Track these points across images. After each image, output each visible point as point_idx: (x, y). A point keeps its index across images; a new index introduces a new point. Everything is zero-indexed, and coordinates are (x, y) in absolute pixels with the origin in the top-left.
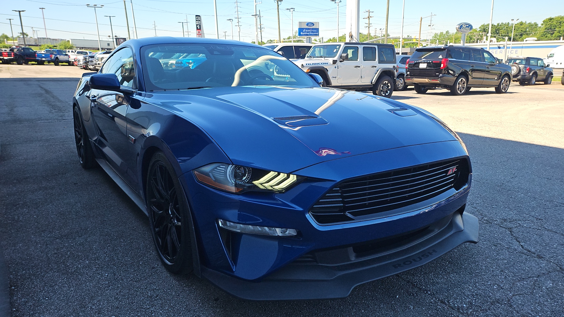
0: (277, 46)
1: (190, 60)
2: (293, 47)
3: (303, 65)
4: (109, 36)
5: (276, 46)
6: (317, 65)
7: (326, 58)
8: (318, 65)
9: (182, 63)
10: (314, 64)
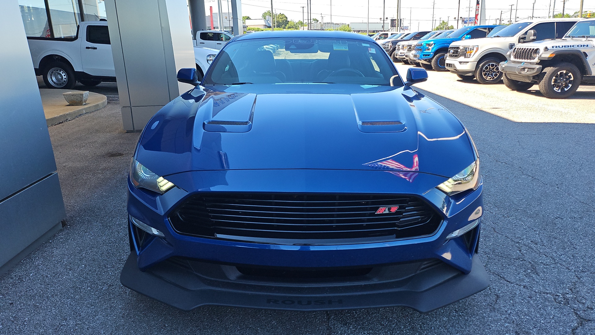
0: (531, 23)
1: (431, 41)
2: (555, 23)
3: (546, 48)
4: (381, 19)
5: (529, 24)
6: (569, 47)
7: (589, 39)
8: (572, 47)
9: (422, 45)
10: (571, 46)
